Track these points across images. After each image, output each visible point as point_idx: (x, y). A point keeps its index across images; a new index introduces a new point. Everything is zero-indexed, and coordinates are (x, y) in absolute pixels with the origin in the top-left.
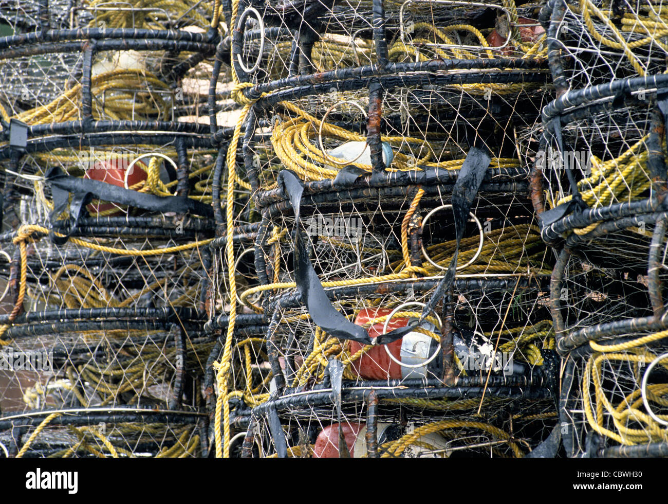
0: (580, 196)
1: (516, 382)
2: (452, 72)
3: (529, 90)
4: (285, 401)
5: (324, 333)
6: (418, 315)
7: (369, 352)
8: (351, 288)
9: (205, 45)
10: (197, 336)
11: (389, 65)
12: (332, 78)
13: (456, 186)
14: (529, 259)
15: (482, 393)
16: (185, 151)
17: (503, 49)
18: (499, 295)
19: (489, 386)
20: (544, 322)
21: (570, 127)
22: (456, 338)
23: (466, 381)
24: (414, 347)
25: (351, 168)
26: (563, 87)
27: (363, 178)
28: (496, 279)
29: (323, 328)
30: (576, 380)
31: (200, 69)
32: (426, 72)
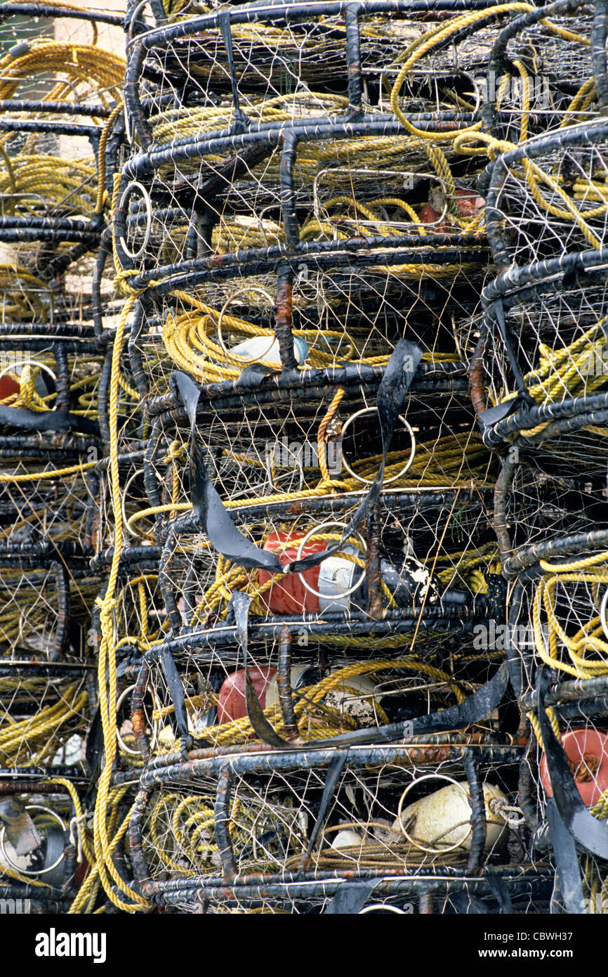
0: (527, 392)
1: (456, 613)
2: (376, 251)
3: (469, 272)
4: (182, 642)
5: (228, 562)
6: (339, 537)
7: (281, 582)
8: (258, 507)
9: (88, 234)
10: (83, 577)
11: (301, 244)
12: (232, 261)
13: (382, 385)
14: (471, 471)
15: (415, 627)
16: (65, 357)
17: (438, 225)
18: (436, 513)
19: (423, 618)
20: (490, 544)
21: (515, 312)
22: (384, 564)
23: (397, 613)
24: (335, 575)
25: (257, 367)
26: (505, 264)
27: (271, 377)
28: (430, 493)
29: (227, 557)
30: (525, 607)
31: (83, 264)
32: (344, 252)
